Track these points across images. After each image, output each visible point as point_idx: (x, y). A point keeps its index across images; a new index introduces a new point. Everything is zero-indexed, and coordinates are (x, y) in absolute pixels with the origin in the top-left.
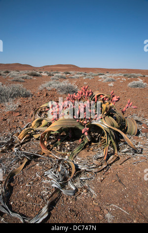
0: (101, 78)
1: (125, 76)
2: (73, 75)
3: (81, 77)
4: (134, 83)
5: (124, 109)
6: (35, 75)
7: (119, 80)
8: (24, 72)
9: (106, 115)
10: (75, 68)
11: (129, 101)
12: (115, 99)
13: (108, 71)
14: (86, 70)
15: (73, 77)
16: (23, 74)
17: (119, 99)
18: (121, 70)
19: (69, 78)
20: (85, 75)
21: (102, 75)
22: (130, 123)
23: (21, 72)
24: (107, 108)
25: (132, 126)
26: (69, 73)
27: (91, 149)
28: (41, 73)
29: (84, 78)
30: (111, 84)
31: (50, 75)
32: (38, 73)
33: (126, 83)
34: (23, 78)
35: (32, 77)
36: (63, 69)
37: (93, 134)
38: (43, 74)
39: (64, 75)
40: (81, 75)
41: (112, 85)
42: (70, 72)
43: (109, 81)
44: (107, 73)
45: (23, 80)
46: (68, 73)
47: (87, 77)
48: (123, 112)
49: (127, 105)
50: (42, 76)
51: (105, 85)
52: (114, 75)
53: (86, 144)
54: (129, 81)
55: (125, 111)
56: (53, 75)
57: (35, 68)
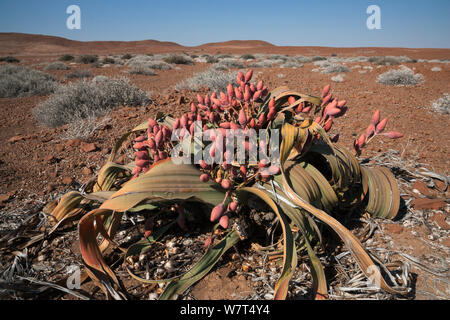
0: (319, 66)
1: (371, 61)
2: (260, 61)
3: (275, 65)
4: (392, 75)
5: (361, 139)
6: (180, 62)
7: (357, 69)
8: (161, 56)
9: (297, 160)
10: (266, 47)
11: (376, 115)
12: (331, 109)
13: (334, 52)
14: (289, 51)
15: (259, 64)
16: (158, 59)
17: (343, 110)
18: (364, 49)
19: (248, 67)
20: (285, 60)
21: (320, 59)
22: (378, 184)
23: (156, 56)
24: (297, 140)
25: (382, 192)
26: (253, 58)
27: (245, 266)
28: (194, 57)
29: (282, 67)
30: (339, 78)
31: (211, 61)
32: (188, 58)
33: (371, 75)
34: (154, 67)
35: (172, 66)
36: (241, 50)
37: (256, 217)
38: (198, 60)
39: (242, 60)
40: (277, 61)
41: (341, 80)
42: (255, 55)
43: (335, 72)
44: (333, 56)
45: (152, 71)
46: (249, 57)
47: (287, 64)
48: (357, 147)
49: (371, 128)
50: (194, 63)
51: (326, 79)
52: (347, 60)
53: (231, 250)
54: (379, 71)
55: (364, 144)
56: (217, 62)
57: (185, 50)
